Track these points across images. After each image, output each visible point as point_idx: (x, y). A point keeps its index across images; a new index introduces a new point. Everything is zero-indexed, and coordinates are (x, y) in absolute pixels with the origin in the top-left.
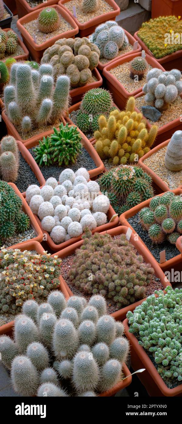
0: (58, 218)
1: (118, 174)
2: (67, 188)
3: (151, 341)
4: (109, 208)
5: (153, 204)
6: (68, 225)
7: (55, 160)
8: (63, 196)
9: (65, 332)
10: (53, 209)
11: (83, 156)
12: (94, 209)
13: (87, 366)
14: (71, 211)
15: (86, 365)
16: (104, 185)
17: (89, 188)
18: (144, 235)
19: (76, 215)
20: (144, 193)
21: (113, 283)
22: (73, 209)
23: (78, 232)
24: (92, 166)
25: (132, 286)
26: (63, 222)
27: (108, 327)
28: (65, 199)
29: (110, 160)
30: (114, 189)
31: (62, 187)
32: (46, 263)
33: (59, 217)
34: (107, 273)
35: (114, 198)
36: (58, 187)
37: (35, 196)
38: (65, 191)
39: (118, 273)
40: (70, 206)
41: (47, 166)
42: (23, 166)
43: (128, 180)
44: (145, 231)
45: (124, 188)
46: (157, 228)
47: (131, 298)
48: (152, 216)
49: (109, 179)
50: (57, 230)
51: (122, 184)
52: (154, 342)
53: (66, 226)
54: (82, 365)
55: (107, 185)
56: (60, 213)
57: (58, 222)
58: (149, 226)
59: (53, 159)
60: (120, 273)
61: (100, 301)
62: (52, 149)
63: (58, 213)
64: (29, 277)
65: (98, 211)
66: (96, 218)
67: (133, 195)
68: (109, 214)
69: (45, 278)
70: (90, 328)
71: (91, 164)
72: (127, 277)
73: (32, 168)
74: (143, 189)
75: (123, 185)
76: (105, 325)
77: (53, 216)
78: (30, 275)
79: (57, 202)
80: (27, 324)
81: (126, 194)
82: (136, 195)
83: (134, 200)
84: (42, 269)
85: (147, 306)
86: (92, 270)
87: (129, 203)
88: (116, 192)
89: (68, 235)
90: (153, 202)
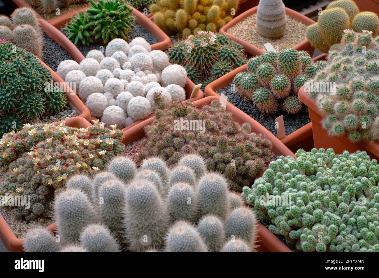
0: (111, 94)
1: (193, 41)
2: (120, 60)
3: (290, 221)
4: (187, 82)
5: (252, 66)
6: (128, 102)
7: (97, 37)
8: (116, 70)
9: (145, 197)
10: (102, 85)
11: (137, 32)
12: (165, 83)
13: (190, 247)
14: (129, 85)
15: (188, 244)
16: (174, 58)
17: (152, 58)
18: (248, 106)
19: (139, 90)
20: (235, 63)
21: (211, 159)
22: (133, 83)
23: (144, 109)
24: (152, 41)
25: (242, 161)
26: (120, 99)
27: (217, 190)
28: (118, 73)
29: (178, 35)
30: (191, 61)
31: (111, 59)
32: (99, 136)
33: (113, 94)
34: (199, 146)
35: (193, 71)
36: (105, 60)
37: (71, 72)
38: (117, 63)
39: (218, 144)
40: (128, 79)
41: (86, 45)
42: (50, 46)
43: (208, 48)
44: (247, 102)
45: (205, 57)
46: (265, 91)
47: (243, 180)
48: (254, 78)
49: (181, 50)
50: (112, 111)
51: (201, 53)
52: (295, 221)
53: (124, 104)
54: (181, 246)
55: (179, 59)
56: (113, 88)
57: (113, 100)
58: (252, 92)
59: (94, 37)
60: (220, 143)
61: (196, 161)
62: (91, 24)
63: (109, 89)
64: (73, 154)
65: (171, 84)
66: (171, 91)
67: (219, 65)
68: (187, 88)
69: (100, 157)
70: (186, 192)
71: (151, 39)
72: (231, 149)
73: (63, 46)
74: (233, 57)
75: (203, 54)
76: (210, 186)
77: (103, 93)
78: (75, 152)
79: (106, 76)
80: (75, 197)
81: (209, 64)
82: (225, 64)
83: (222, 71)
84: (93, 144)
85: (272, 175)
86: (174, 146)
87: (216, 74)
88: (194, 63)
89: (129, 119)
90: (252, 64)
